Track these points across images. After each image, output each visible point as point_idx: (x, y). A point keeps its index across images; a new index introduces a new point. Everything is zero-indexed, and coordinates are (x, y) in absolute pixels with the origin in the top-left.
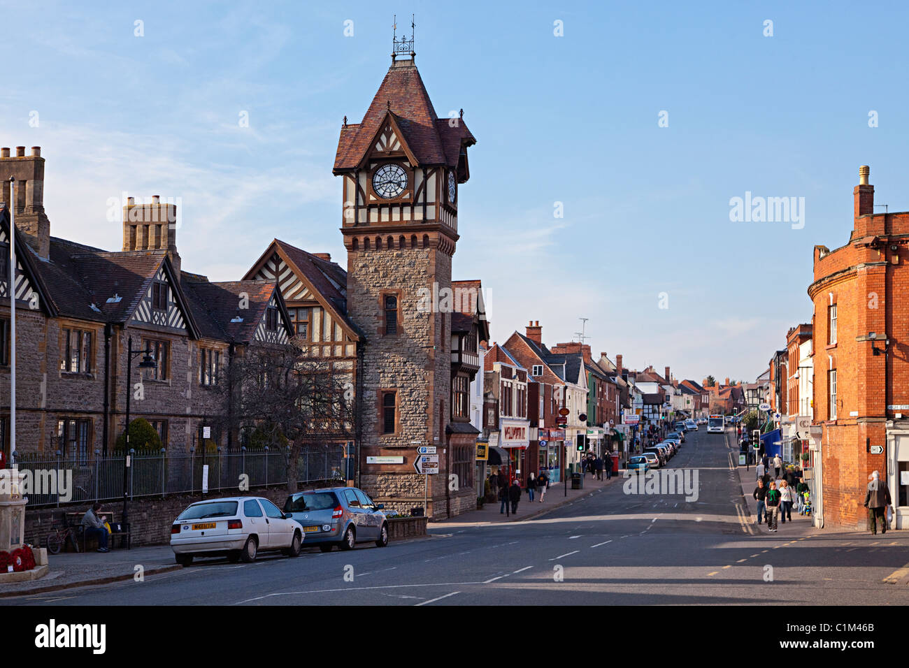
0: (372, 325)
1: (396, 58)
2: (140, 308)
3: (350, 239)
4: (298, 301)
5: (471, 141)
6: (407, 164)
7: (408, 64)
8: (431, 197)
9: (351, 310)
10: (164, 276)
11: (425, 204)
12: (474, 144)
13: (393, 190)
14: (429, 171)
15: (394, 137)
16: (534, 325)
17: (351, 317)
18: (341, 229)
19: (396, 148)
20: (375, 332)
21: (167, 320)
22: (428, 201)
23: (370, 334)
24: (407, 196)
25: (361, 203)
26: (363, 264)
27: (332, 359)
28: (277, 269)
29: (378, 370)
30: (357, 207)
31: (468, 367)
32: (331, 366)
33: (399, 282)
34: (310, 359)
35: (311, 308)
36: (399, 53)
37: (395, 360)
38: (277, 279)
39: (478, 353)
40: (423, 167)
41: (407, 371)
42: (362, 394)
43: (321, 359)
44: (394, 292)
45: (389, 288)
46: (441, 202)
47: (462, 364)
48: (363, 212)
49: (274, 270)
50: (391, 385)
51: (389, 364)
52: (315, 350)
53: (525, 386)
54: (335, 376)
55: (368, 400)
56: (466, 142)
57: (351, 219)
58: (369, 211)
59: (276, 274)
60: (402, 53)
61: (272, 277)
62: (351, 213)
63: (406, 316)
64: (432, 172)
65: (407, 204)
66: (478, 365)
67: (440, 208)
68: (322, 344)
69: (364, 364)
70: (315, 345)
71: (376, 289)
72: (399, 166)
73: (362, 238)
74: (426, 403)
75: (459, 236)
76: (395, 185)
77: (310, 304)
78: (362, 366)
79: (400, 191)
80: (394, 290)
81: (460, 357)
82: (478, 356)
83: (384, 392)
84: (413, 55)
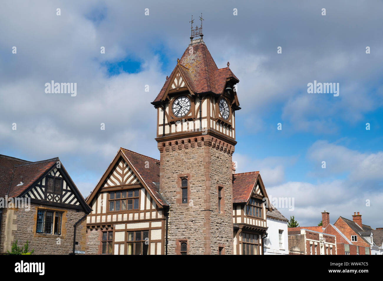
0: (173, 198)
1: (193, 39)
3: (161, 144)
4: (134, 185)
5: (237, 81)
6: (189, 95)
7: (199, 41)
8: (204, 114)
9: (162, 189)
11: (201, 119)
12: (238, 83)
13: (183, 112)
14: (203, 99)
15: (181, 79)
16: (357, 214)
17: (162, 193)
18: (156, 139)
19: (182, 86)
20: (175, 202)
22: (203, 116)
23: (172, 203)
24: (190, 115)
25: (166, 122)
26: (168, 159)
27: (151, 220)
28: (123, 166)
29: (177, 227)
30: (164, 125)
31: (258, 228)
32: (150, 225)
33: (188, 169)
34: (139, 221)
35: (140, 189)
36: (194, 36)
37: (186, 220)
38: (123, 172)
39: (265, 218)
40: (198, 95)
41: (193, 227)
42: (167, 243)
43: (145, 221)
44: (185, 176)
45: (183, 173)
46: (211, 116)
47: (244, 224)
48: (167, 127)
49: (122, 167)
50: (184, 237)
51: (183, 223)
52: (142, 215)
53: (334, 246)
54: (152, 231)
55: (171, 247)
56: (229, 80)
57: (161, 132)
58: (170, 126)
59: (123, 169)
60: (196, 36)
61: (121, 172)
62: (161, 128)
63: (192, 191)
64: (205, 99)
65: (190, 119)
66: (265, 226)
67: (211, 121)
68: (145, 211)
69: (169, 223)
70: (142, 212)
71: (175, 175)
72: (186, 97)
73: (167, 143)
74: (204, 248)
75: (237, 142)
76: (184, 108)
77: (139, 186)
78: (167, 224)
79: (186, 112)
80: (185, 174)
81: (243, 220)
82: (265, 221)
83: (180, 241)
84: (202, 36)
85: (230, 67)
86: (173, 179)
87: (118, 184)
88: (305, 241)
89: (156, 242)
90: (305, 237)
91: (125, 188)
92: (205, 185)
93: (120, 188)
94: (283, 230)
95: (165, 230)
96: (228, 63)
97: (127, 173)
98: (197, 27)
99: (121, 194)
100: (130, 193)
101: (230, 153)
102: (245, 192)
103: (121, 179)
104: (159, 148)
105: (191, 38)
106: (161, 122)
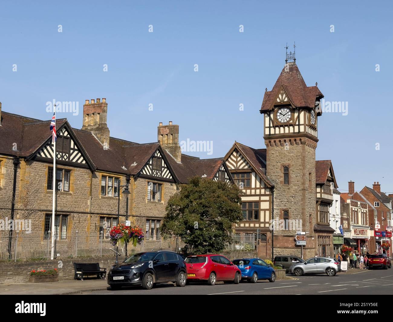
0: (277, 180)
1: (288, 62)
2: (146, 169)
3: (268, 141)
4: (245, 169)
6: (291, 107)
7: (293, 64)
8: (302, 122)
9: (268, 174)
10: (159, 154)
11: (299, 125)
12: (323, 98)
13: (285, 119)
14: (300, 110)
15: (284, 96)
16: (376, 184)
17: (268, 177)
18: (263, 137)
19: (286, 100)
20: (279, 183)
21: (161, 174)
22: (301, 123)
23: (277, 184)
24: (291, 122)
25: (271, 125)
26: (273, 152)
27: (260, 195)
28: (237, 155)
29: (280, 201)
30: (270, 127)
31: (326, 200)
32: (260, 198)
33: (289, 160)
34: (251, 195)
35: (251, 172)
36: (289, 59)
37: (288, 196)
38: (237, 160)
39: (332, 194)
40: (298, 108)
41: (293, 201)
42: (273, 211)
43: (255, 195)
45: (285, 163)
46: (307, 124)
47: (322, 198)
48: (272, 129)
50: (286, 207)
51: (285, 198)
52: (253, 191)
53: (366, 211)
54: (261, 203)
55: (276, 214)
56: (318, 97)
57: (267, 132)
58: (275, 129)
59: (237, 158)
61: (235, 159)
62: (267, 130)
63: (292, 176)
64: (302, 111)
65: (291, 125)
66: (332, 199)
67: (307, 126)
68: (256, 188)
69: (274, 198)
70: (253, 189)
71: (279, 164)
72: (288, 108)
73: (272, 141)
74: (302, 216)
75: (318, 140)
76: (286, 117)
77: (250, 171)
78: (273, 198)
79: (288, 119)
80: (286, 164)
81: (321, 195)
82: (332, 195)
83: (283, 210)
84: (295, 60)
85: (318, 86)
86: (277, 166)
87: (233, 168)
88: (350, 208)
89: (265, 210)
90: (350, 205)
91: (238, 171)
92: (302, 173)
93: (235, 171)
94: (338, 201)
95: (272, 202)
96: (316, 83)
97: (240, 160)
98: (291, 53)
99: (235, 175)
100: (243, 175)
101: (315, 147)
102: (323, 175)
103: (235, 165)
104: (266, 144)
105: (286, 61)
106: (267, 125)
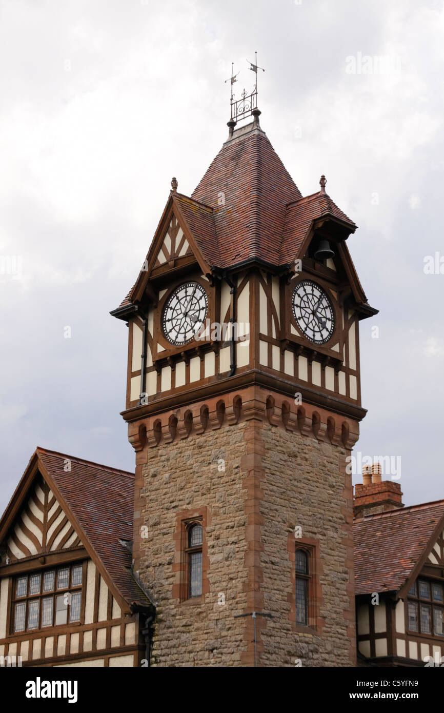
0: (165, 583)
1: (235, 127)
3: (136, 427)
4: (70, 550)
5: (350, 228)
6: (203, 276)
7: (250, 129)
9: (138, 559)
11: (234, 343)
12: (355, 234)
13: (188, 328)
14: (239, 283)
15: (180, 233)
17: (138, 572)
18: (122, 414)
19: (184, 252)
20: (170, 595)
23: (164, 599)
25: (150, 362)
26: (154, 470)
27: (108, 653)
28: (46, 498)
30: (144, 371)
33: (203, 494)
34: (80, 657)
35: (86, 560)
36: (239, 118)
37: (197, 647)
38: (46, 517)
43: (94, 654)
44: (196, 515)
45: (189, 507)
47: (399, 660)
48: (152, 376)
49: (43, 502)
51: (189, 656)
52: (88, 637)
57: (136, 393)
58: (159, 373)
59: (45, 508)
60: (242, 117)
61: (40, 515)
62: (137, 381)
63: (213, 559)
64: (244, 283)
65: (207, 348)
67: (264, 345)
68: (96, 626)
69: (153, 659)
70: (88, 628)
71: (171, 514)
72: (196, 284)
73: (151, 423)
75: (365, 412)
76: (193, 317)
77: (82, 555)
79: (197, 327)
80: (195, 510)
81: (392, 647)
84: (256, 113)
86: (165, 525)
87: (34, 551)
91: (49, 561)
92: (246, 539)
93: (37, 565)
96: (323, 178)
98: (244, 94)
100: (62, 576)
101: (345, 443)
103: (39, 535)
104: (132, 438)
105: (229, 125)
106: (137, 365)
